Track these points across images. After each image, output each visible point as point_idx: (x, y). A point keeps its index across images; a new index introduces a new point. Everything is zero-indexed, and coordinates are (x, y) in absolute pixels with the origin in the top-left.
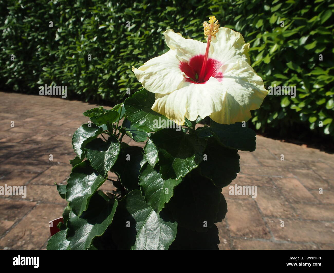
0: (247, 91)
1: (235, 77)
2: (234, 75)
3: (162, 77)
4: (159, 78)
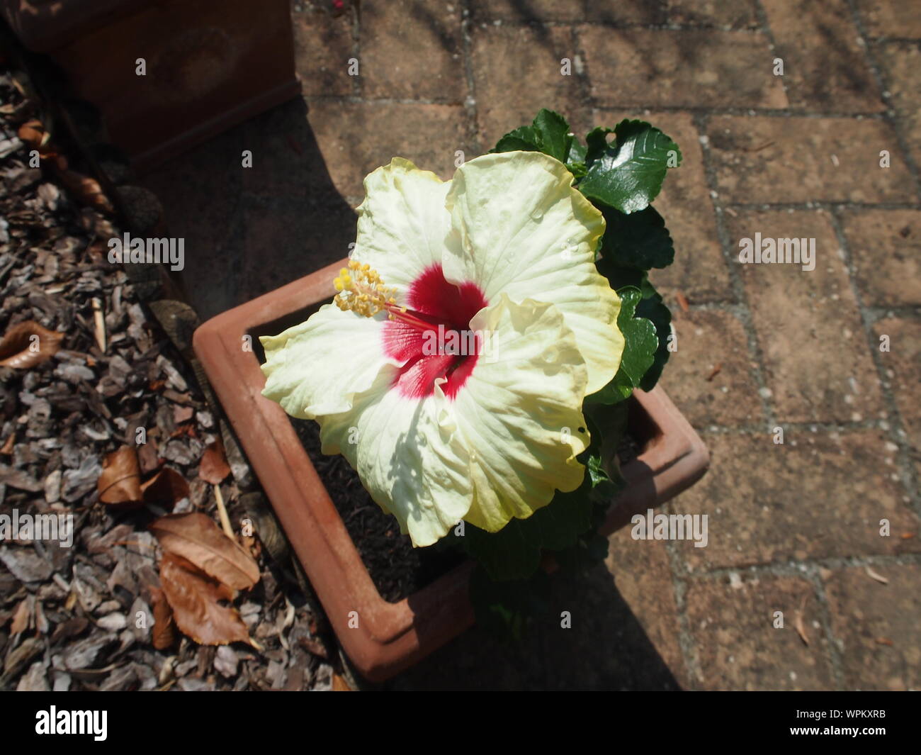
0: (383, 478)
1: (413, 431)
2: (422, 427)
3: (369, 244)
4: (367, 238)
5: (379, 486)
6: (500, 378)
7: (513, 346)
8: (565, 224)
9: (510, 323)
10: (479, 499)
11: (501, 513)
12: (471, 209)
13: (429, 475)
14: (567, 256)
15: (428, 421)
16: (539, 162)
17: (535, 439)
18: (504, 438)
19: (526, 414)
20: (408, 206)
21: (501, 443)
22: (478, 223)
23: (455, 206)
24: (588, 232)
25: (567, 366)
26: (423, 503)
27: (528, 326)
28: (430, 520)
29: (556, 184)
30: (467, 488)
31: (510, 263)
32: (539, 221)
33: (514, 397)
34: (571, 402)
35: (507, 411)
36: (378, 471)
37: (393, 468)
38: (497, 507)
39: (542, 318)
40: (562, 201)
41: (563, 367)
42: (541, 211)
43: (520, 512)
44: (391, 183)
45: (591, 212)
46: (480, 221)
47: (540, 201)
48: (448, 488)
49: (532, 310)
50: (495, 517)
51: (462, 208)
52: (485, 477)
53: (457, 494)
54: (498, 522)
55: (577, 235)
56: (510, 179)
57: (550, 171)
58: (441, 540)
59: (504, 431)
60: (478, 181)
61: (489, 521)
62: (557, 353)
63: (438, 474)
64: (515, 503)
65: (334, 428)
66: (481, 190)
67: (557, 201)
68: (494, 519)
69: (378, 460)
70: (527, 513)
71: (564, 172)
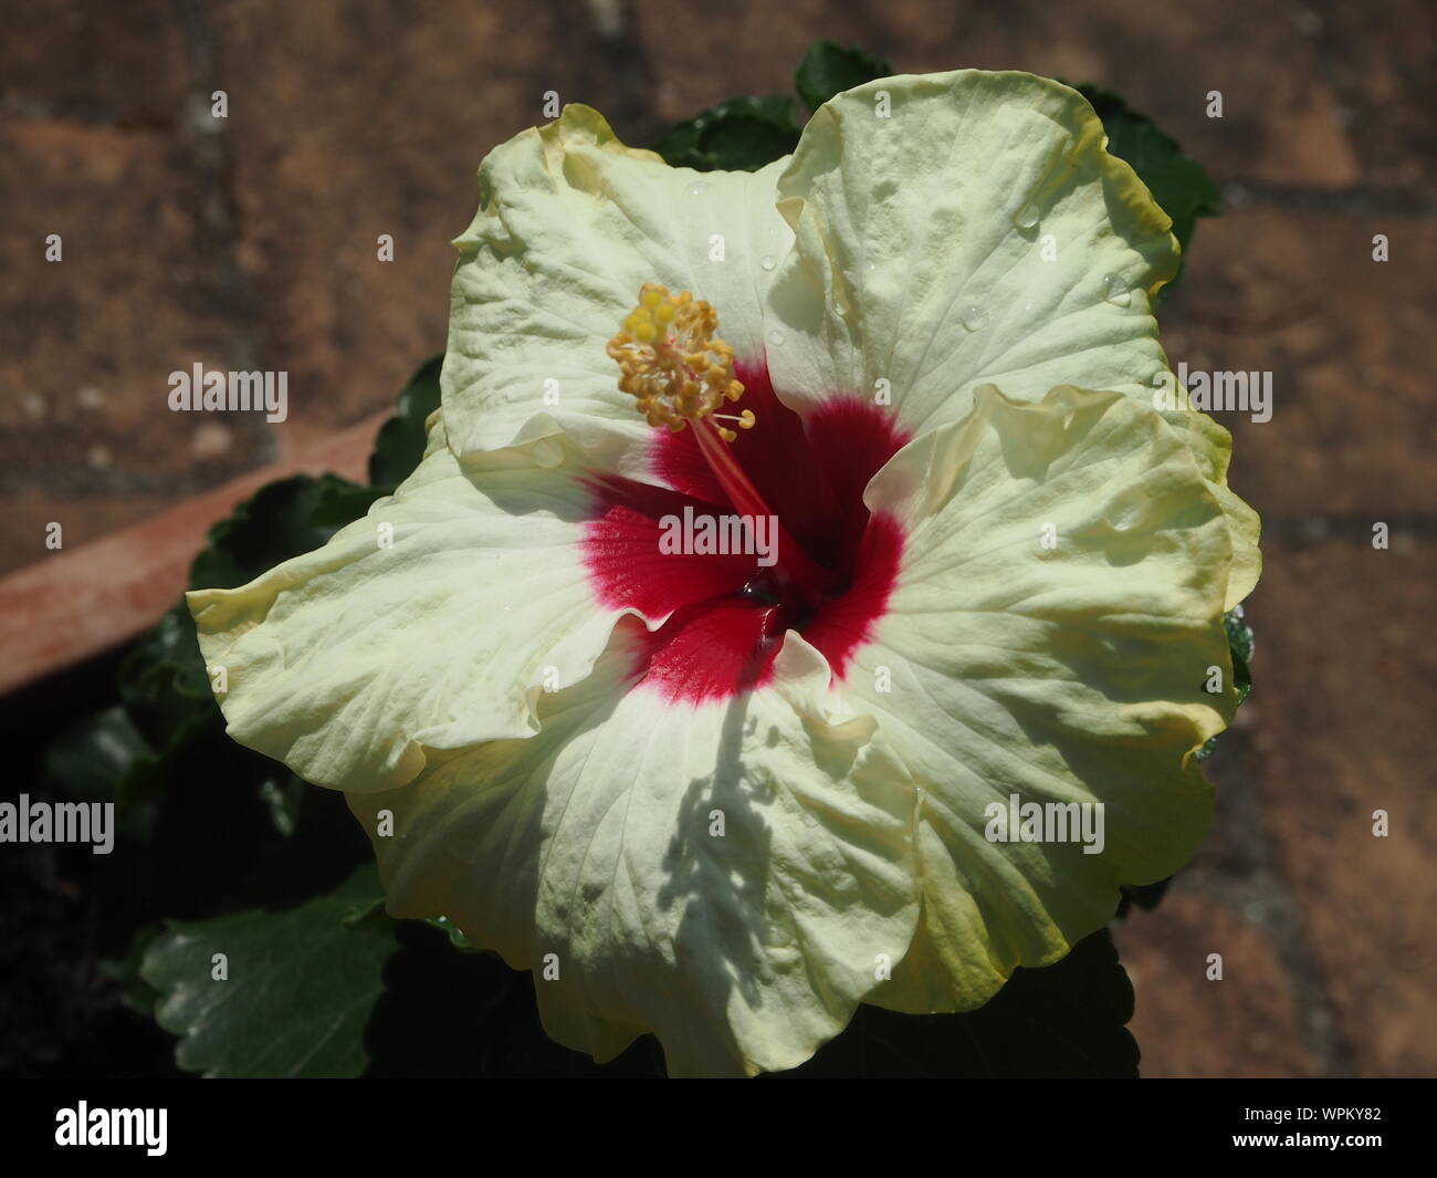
0: (643, 908)
1: (731, 771)
2: (754, 754)
3: (521, 324)
4: (512, 310)
5: (628, 934)
6: (991, 588)
7: (1012, 513)
8: (1093, 243)
9: (1000, 460)
10: (932, 920)
11: (989, 952)
12: (855, 207)
13: (792, 870)
14: (1107, 316)
15: (774, 738)
16: (1022, 95)
17: (1091, 729)
18: (1005, 739)
19: (1066, 670)
20: (635, 219)
21: (995, 753)
22: (872, 244)
23: (806, 203)
24: (1147, 266)
25: (1171, 533)
26: (770, 956)
27: (1051, 462)
28: (789, 1003)
29: (1067, 148)
30: (904, 889)
31: (970, 331)
32: (1032, 235)
33: (1033, 625)
34: (1189, 612)
35: (1013, 666)
36: (624, 893)
37: (675, 877)
38: (981, 939)
39: (1094, 431)
40: (1081, 192)
41: (1159, 539)
42: (1034, 210)
43: (1042, 946)
44: (555, 171)
45: (1149, 218)
46: (875, 238)
47: (1035, 183)
48: (840, 902)
49: (1061, 421)
50: (977, 964)
51: (829, 205)
52: (948, 857)
53: (871, 916)
54: (984, 976)
55: (1124, 268)
56: (950, 137)
57: (1053, 116)
58: (826, 1050)
59: (1005, 721)
60: (869, 139)
61: (961, 976)
62: (1146, 503)
63: (819, 863)
64: (1026, 920)
65: (463, 808)
66: (879, 162)
67: (1065, 191)
68: (976, 970)
69: (623, 863)
70: (1058, 947)
71: (1088, 119)
